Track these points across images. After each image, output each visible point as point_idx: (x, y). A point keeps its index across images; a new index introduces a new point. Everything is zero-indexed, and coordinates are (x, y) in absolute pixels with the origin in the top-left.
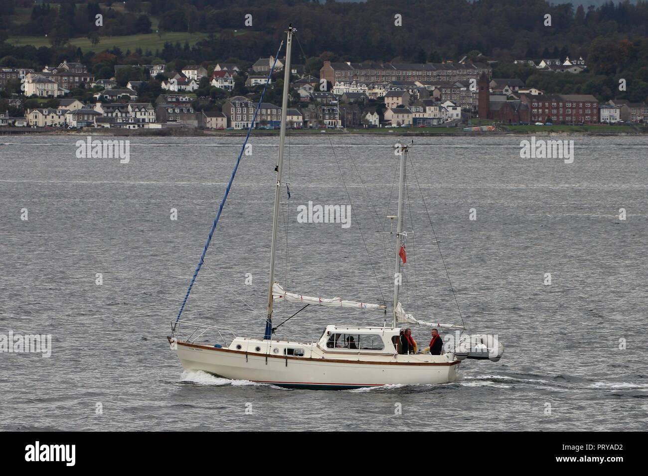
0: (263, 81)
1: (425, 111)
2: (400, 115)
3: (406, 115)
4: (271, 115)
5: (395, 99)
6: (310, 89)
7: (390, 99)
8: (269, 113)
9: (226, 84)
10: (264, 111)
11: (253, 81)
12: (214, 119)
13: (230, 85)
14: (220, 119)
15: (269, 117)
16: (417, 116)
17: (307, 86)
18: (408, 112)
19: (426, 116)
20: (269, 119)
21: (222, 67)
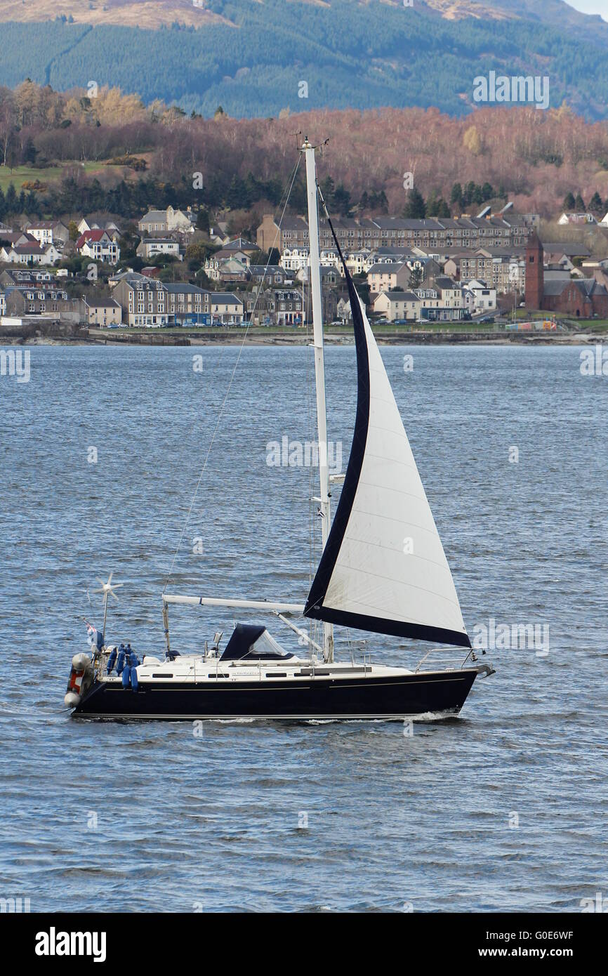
0: (165, 249)
1: (439, 297)
2: (401, 304)
3: (409, 304)
4: (193, 303)
5: (386, 276)
6: (244, 260)
7: (377, 276)
8: (190, 299)
9: (106, 252)
10: (182, 297)
11: (149, 247)
12: (101, 310)
13: (112, 254)
14: (110, 310)
15: (190, 307)
16: (428, 306)
17: (240, 256)
18: (413, 298)
19: (442, 305)
20: (190, 311)
21: (90, 226)
